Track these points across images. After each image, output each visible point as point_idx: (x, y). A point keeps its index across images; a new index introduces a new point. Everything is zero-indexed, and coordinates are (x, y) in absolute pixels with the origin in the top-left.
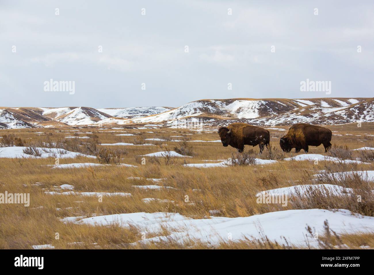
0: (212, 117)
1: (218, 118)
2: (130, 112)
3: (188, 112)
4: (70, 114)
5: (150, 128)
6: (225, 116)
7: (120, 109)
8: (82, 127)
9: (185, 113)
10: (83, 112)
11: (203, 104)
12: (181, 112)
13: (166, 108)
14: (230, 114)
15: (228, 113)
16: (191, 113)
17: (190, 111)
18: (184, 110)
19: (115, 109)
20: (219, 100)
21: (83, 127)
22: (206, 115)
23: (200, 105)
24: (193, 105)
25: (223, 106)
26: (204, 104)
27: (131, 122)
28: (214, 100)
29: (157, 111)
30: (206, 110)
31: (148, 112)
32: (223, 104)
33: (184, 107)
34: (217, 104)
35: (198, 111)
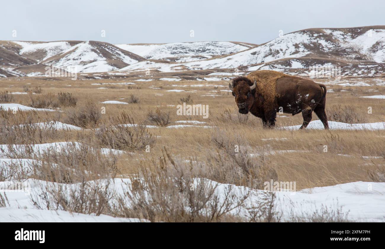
0: (327, 59)
1: (338, 62)
2: (174, 50)
3: (284, 51)
4: (70, 52)
5: (226, 78)
6: (351, 58)
7: (156, 46)
8: (100, 77)
9: (278, 52)
10: (92, 50)
11: (310, 36)
12: (271, 50)
13: (236, 43)
14: (360, 54)
15: (356, 52)
16: (288, 52)
17: (287, 50)
18: (276, 47)
19: (148, 44)
20: (339, 29)
21: (102, 77)
22: (316, 57)
23: (305, 39)
24: (293, 38)
25: (347, 40)
26: (313, 36)
27: (184, 69)
28: (331, 29)
29: (220, 48)
30: (316, 48)
31: (204, 51)
32: (345, 36)
33: (276, 42)
34: (335, 37)
35: (301, 49)
